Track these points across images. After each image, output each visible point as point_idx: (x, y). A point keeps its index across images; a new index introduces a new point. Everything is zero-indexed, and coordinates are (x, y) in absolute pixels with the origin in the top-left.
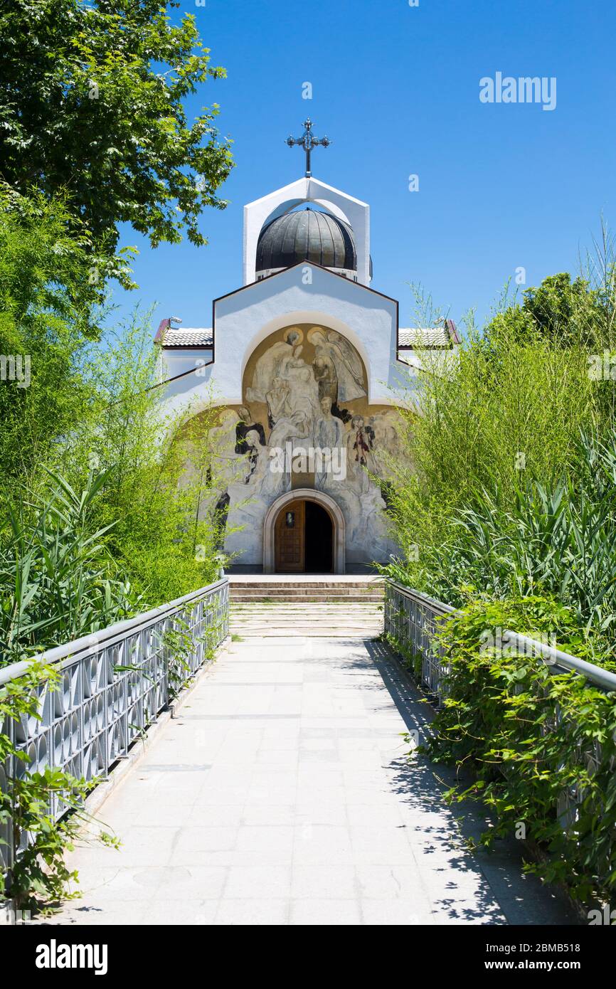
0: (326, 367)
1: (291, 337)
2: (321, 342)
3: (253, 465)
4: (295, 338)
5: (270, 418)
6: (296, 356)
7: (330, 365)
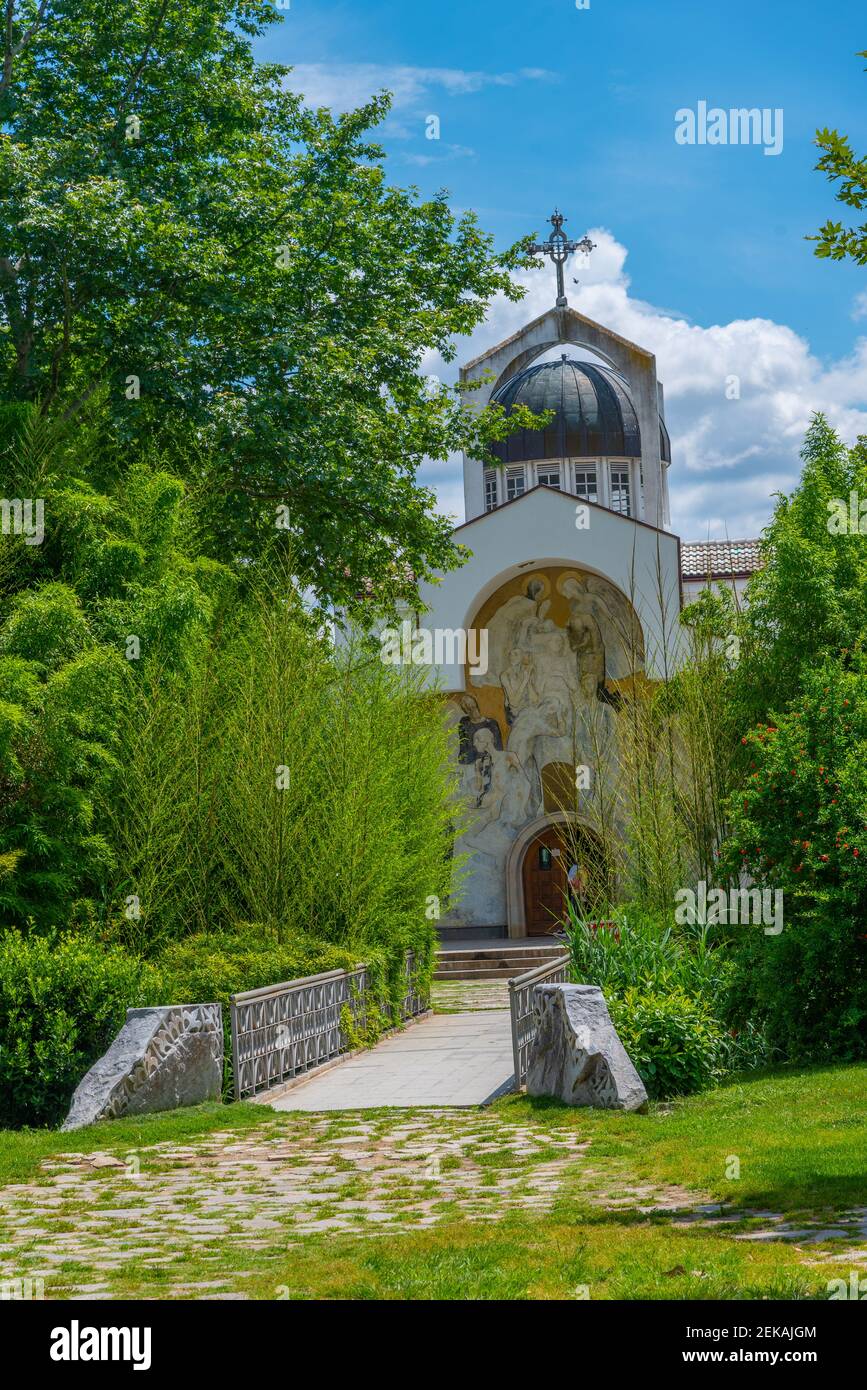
0: (586, 629)
1: (532, 588)
2: (575, 592)
3: (486, 780)
4: (538, 590)
5: (508, 710)
6: (541, 616)
7: (591, 624)
